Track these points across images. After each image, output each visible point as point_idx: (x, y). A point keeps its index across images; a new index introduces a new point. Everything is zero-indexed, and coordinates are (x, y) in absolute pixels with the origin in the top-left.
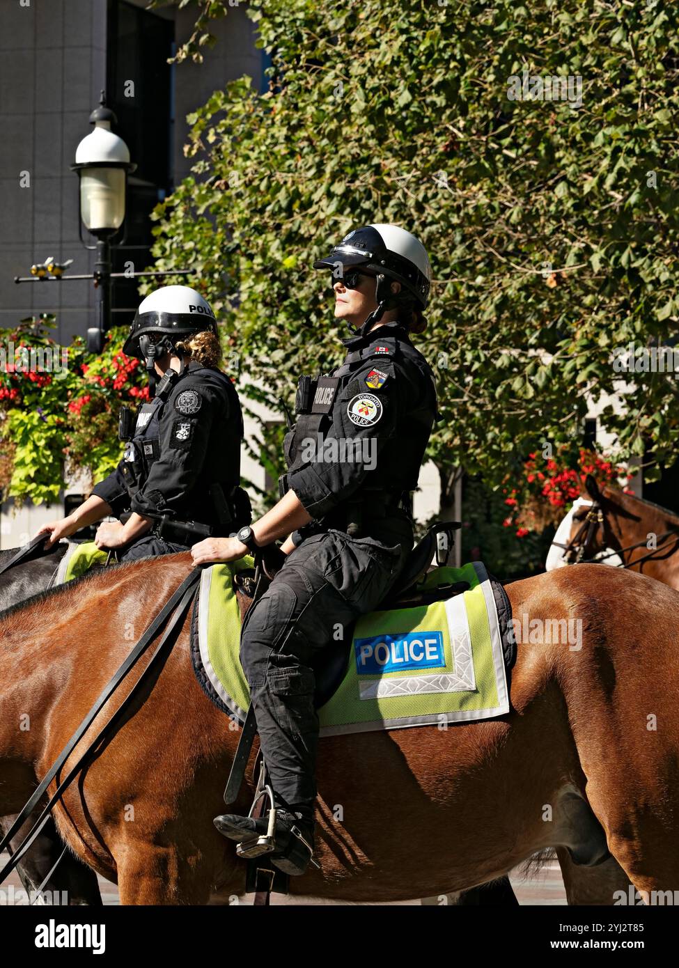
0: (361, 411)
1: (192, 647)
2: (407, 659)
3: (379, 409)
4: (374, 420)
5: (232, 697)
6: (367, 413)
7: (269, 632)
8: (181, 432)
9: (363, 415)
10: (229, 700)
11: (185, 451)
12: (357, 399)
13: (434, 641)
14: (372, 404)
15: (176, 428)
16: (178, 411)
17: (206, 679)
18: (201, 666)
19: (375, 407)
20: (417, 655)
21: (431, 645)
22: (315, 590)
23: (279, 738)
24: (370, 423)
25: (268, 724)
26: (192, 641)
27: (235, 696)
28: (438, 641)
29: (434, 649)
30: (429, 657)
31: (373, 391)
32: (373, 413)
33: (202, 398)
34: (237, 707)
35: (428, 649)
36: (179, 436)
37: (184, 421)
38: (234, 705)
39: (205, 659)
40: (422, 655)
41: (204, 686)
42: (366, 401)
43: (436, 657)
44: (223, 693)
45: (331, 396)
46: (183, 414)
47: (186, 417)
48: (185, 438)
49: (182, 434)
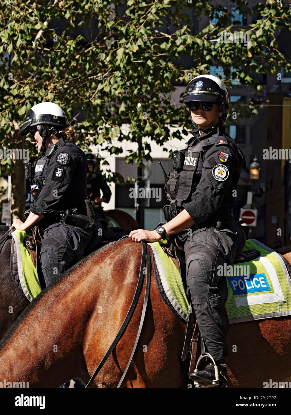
0: (219, 173)
1: (158, 282)
2: (253, 287)
3: (227, 172)
4: (225, 177)
5: (180, 307)
6: (222, 174)
7: (206, 276)
8: (58, 173)
9: (220, 175)
10: (179, 309)
11: (59, 182)
12: (216, 168)
13: (263, 278)
14: (223, 169)
15: (56, 171)
16: (58, 162)
17: (167, 298)
18: (164, 291)
19: (225, 171)
20: (257, 285)
21: (262, 280)
22: (216, 255)
23: (215, 328)
24: (224, 179)
25: (209, 322)
26: (157, 279)
27: (182, 307)
28: (264, 278)
29: (264, 282)
30: (263, 286)
31: (223, 163)
32: (224, 174)
33: (70, 157)
34: (182, 312)
35: (261, 282)
36: (57, 175)
37: (60, 168)
38: (181, 311)
39: (166, 289)
40: (259, 285)
41: (166, 301)
42: (220, 168)
43: (265, 286)
44: (176, 305)
45: (195, 162)
46: (60, 164)
47: (62, 166)
48: (60, 176)
49: (59, 174)
